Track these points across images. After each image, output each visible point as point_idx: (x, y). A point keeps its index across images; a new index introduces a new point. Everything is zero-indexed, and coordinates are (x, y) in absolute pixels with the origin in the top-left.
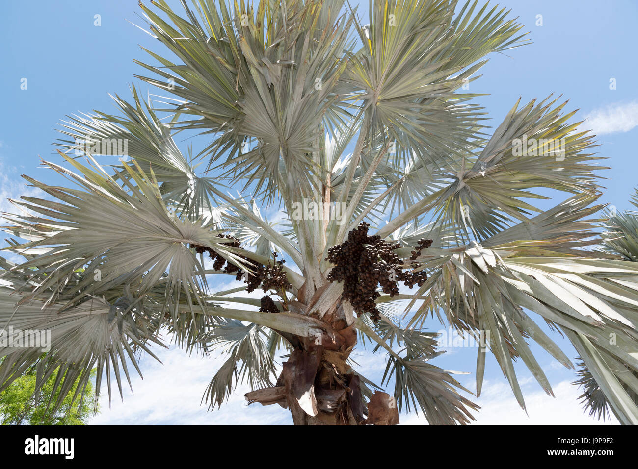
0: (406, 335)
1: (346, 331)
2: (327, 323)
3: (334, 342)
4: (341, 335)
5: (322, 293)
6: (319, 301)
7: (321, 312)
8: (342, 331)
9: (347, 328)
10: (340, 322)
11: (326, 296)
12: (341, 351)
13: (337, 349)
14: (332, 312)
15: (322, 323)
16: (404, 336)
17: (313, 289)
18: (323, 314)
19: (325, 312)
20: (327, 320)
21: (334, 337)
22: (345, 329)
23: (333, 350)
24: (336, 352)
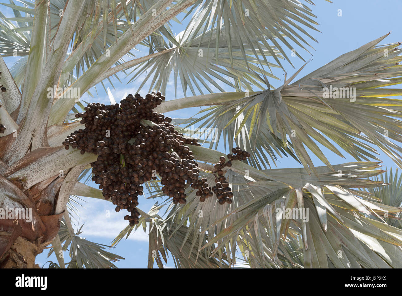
0: (81, 246)
1: (51, 220)
2: (31, 200)
3: (33, 229)
4: (43, 222)
5: (41, 157)
6: (32, 166)
7: (28, 181)
8: (46, 218)
9: (54, 216)
10: (47, 205)
11: (46, 163)
12: (37, 243)
13: (34, 238)
14: (44, 187)
15: (26, 197)
16: (79, 246)
17: (27, 145)
18: (29, 185)
19: (34, 183)
20: (33, 196)
21: (35, 223)
22: (50, 216)
23: (28, 239)
24: (29, 242)
